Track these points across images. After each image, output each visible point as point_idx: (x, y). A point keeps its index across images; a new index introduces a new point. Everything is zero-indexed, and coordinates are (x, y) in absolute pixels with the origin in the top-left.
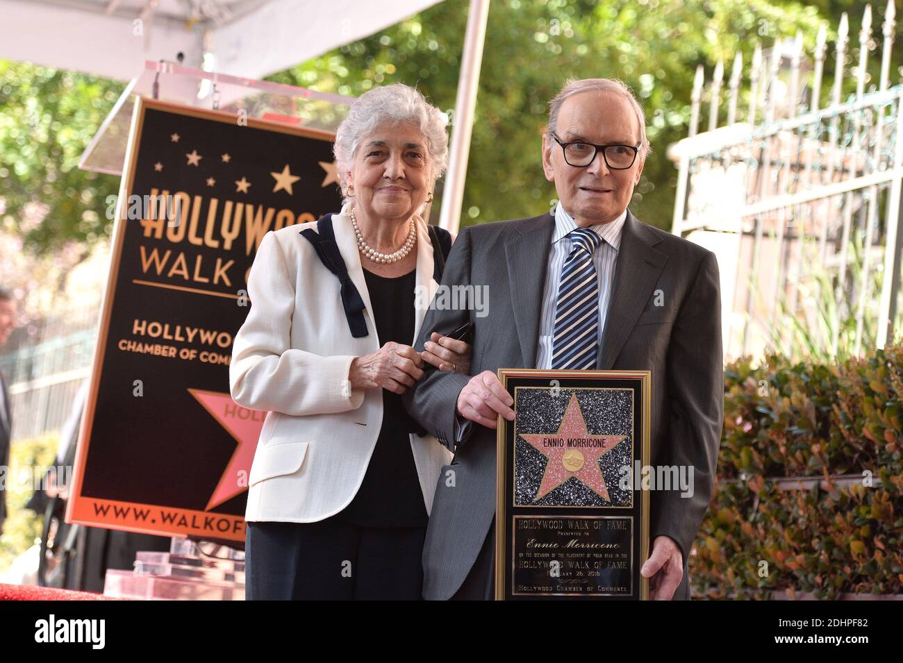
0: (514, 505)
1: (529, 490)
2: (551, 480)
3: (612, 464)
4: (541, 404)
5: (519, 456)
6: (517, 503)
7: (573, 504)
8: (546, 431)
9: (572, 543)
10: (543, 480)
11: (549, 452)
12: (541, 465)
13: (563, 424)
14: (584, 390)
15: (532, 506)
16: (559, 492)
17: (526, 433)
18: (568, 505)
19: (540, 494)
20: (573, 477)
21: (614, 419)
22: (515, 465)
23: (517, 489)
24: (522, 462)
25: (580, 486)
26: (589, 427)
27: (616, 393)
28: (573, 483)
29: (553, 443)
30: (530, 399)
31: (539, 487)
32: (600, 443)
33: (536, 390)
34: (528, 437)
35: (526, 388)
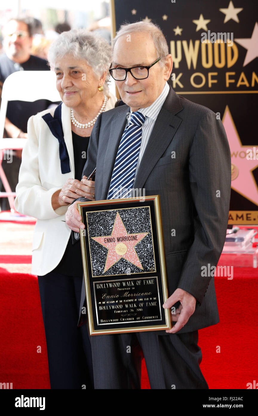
0: (93, 276)
1: (100, 268)
2: (111, 261)
3: (142, 249)
4: (101, 220)
5: (92, 249)
6: (94, 275)
7: (124, 273)
8: (105, 234)
9: (126, 294)
10: (106, 262)
11: (108, 246)
12: (104, 253)
13: (113, 230)
14: (123, 210)
15: (102, 276)
16: (115, 267)
17: (95, 236)
18: (121, 274)
19: (106, 269)
20: (122, 258)
21: (141, 224)
22: (90, 255)
23: (93, 267)
24: (94, 253)
25: (126, 262)
26: (128, 230)
27: (140, 210)
28: (123, 261)
29: (109, 240)
30: (95, 218)
31: (104, 265)
32: (135, 238)
33: (97, 213)
34: (96, 239)
35: (92, 212)
